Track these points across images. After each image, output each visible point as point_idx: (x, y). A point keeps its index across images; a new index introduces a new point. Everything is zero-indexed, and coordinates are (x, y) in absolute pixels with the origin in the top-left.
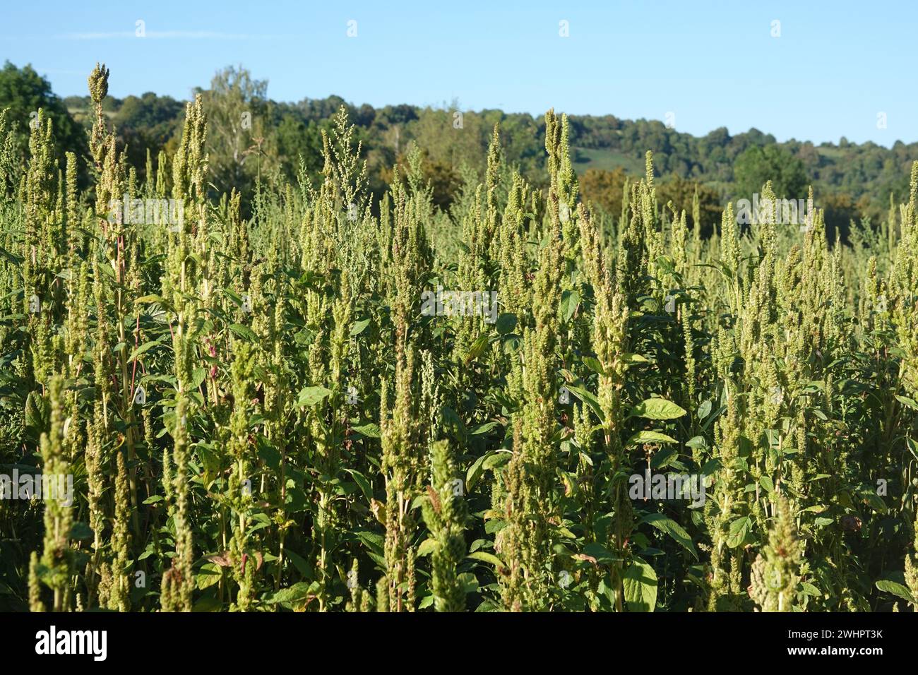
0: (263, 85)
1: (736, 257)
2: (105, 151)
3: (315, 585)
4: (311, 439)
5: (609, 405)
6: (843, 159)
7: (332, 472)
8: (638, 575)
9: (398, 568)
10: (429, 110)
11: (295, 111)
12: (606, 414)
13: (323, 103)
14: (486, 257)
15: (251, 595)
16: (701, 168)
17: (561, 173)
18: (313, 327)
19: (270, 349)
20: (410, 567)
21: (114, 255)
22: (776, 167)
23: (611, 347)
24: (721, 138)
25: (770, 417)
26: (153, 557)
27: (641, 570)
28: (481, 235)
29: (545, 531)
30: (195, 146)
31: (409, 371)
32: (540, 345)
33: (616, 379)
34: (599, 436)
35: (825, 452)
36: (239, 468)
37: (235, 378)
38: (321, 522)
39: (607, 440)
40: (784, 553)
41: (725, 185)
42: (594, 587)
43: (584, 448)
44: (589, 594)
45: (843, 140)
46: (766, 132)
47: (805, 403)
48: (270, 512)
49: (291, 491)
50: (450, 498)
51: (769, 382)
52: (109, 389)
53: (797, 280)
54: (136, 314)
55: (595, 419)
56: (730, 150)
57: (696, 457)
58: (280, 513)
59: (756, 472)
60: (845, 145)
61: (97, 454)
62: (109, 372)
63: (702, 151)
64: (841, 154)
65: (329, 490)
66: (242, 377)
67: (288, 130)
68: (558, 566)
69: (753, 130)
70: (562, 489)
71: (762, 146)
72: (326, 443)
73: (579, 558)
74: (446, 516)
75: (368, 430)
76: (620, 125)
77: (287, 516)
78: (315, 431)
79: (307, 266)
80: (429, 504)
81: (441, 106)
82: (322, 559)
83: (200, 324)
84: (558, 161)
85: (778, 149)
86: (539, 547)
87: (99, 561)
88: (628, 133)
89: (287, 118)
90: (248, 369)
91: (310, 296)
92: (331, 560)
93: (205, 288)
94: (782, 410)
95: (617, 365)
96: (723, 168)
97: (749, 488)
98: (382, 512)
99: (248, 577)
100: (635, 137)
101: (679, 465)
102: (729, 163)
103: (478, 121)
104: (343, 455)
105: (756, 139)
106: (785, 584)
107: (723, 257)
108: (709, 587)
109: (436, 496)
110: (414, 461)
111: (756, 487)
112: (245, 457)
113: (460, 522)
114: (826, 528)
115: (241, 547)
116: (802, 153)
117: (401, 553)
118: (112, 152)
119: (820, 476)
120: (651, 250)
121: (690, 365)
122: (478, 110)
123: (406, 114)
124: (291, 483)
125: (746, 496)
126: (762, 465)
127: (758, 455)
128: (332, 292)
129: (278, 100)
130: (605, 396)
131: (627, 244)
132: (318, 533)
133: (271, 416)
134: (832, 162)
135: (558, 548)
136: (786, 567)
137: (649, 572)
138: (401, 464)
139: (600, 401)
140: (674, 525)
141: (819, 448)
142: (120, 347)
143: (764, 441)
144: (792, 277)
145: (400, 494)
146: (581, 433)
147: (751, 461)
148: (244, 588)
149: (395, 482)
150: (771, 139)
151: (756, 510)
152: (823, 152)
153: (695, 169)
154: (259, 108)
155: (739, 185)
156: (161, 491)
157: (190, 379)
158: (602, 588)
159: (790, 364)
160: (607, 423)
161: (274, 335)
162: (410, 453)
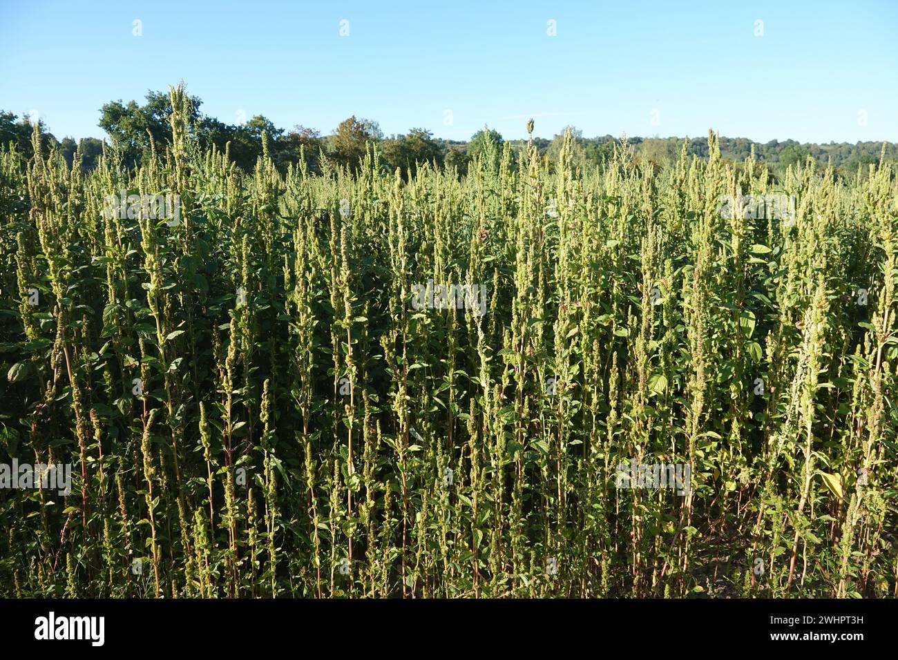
0: (581, 132)
1: (792, 188)
2: (532, 152)
3: (612, 315)
4: (611, 260)
5: (737, 247)
6: (832, 151)
7: (619, 273)
8: (747, 316)
9: (648, 309)
10: (647, 139)
11: (593, 142)
12: (735, 251)
13: (604, 138)
14: (680, 190)
15: (589, 317)
16: (764, 157)
17: (715, 154)
18: (611, 218)
19: (596, 226)
20: (652, 309)
21: (536, 191)
22: (799, 155)
23: (738, 223)
24: (775, 144)
25: (810, 253)
26: (551, 303)
27: (748, 314)
28: (678, 182)
29: (707, 298)
30: (568, 147)
31: (654, 233)
32: (708, 222)
33: (740, 237)
34: (730, 261)
35: (834, 268)
36: (585, 270)
37: (584, 236)
38: (615, 292)
39: (735, 261)
40: (821, 307)
41: (775, 164)
42: (727, 320)
43: (723, 265)
44: (725, 323)
45: (832, 142)
46: (795, 140)
47: (825, 248)
48: (595, 287)
49: (603, 280)
50: (672, 282)
51: (810, 238)
52: (535, 241)
53: (826, 194)
54: (544, 213)
55: (728, 252)
56: (778, 149)
57: (771, 270)
58: (599, 288)
59: (802, 275)
60: (833, 144)
61: (531, 264)
62: (534, 235)
63: (765, 150)
64: (830, 148)
65: (618, 280)
66: (587, 235)
67: (590, 149)
68: (712, 312)
69: (789, 140)
70: (715, 280)
71: (793, 146)
72: (617, 262)
73: (722, 308)
74: (670, 289)
75: (634, 257)
76: (728, 140)
77: (602, 289)
78: (613, 258)
79: (609, 194)
80: (663, 284)
81: (652, 137)
82: (614, 306)
83: (569, 216)
84: (713, 149)
85: (800, 148)
86: (705, 304)
87: (532, 304)
88: (732, 144)
89: (590, 144)
90: (589, 232)
91: (610, 206)
92: (618, 306)
93: (571, 202)
94: (815, 250)
95: (741, 231)
96: (774, 157)
97: (797, 282)
98: (641, 288)
99: (588, 311)
100: (735, 145)
101: (763, 274)
102: (777, 154)
103: (667, 142)
104: (624, 267)
105: (790, 144)
106: (822, 320)
107: (786, 188)
108: (780, 321)
109: (666, 281)
110: (655, 268)
111: (802, 282)
112: (588, 266)
113: (675, 291)
114: (833, 300)
115: (585, 299)
116: (812, 149)
117: (648, 304)
118: (535, 153)
119: (832, 278)
120: (752, 186)
121: (771, 233)
122: (667, 137)
123: (637, 141)
124: (603, 277)
125: (796, 285)
126: (805, 273)
127: (803, 269)
128: (619, 205)
129: (586, 138)
130: (735, 243)
131: (742, 184)
132: (613, 296)
133: (596, 252)
134: (826, 152)
135: (711, 305)
136: (822, 313)
137: (752, 315)
138: (649, 269)
139: (732, 246)
140: (764, 297)
141: (831, 267)
142: (538, 226)
143: (806, 263)
144: (824, 193)
145: (649, 281)
146: (722, 258)
147: (800, 271)
148: (586, 315)
149: (647, 276)
150: (798, 143)
151: (801, 291)
152: (821, 148)
153: (761, 157)
154: (579, 141)
155: (781, 163)
156: (554, 278)
157: (566, 237)
158: (729, 321)
159: (820, 230)
160: (735, 255)
161: (597, 220)
162: (653, 265)
